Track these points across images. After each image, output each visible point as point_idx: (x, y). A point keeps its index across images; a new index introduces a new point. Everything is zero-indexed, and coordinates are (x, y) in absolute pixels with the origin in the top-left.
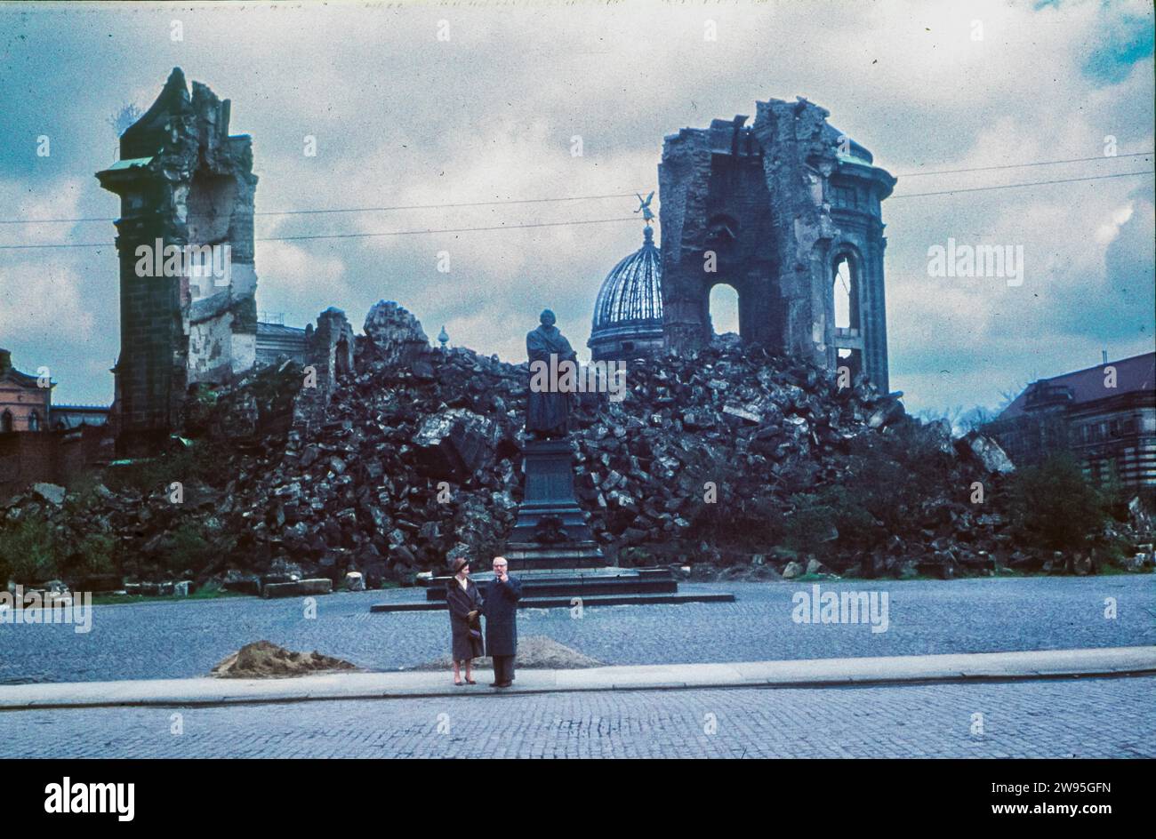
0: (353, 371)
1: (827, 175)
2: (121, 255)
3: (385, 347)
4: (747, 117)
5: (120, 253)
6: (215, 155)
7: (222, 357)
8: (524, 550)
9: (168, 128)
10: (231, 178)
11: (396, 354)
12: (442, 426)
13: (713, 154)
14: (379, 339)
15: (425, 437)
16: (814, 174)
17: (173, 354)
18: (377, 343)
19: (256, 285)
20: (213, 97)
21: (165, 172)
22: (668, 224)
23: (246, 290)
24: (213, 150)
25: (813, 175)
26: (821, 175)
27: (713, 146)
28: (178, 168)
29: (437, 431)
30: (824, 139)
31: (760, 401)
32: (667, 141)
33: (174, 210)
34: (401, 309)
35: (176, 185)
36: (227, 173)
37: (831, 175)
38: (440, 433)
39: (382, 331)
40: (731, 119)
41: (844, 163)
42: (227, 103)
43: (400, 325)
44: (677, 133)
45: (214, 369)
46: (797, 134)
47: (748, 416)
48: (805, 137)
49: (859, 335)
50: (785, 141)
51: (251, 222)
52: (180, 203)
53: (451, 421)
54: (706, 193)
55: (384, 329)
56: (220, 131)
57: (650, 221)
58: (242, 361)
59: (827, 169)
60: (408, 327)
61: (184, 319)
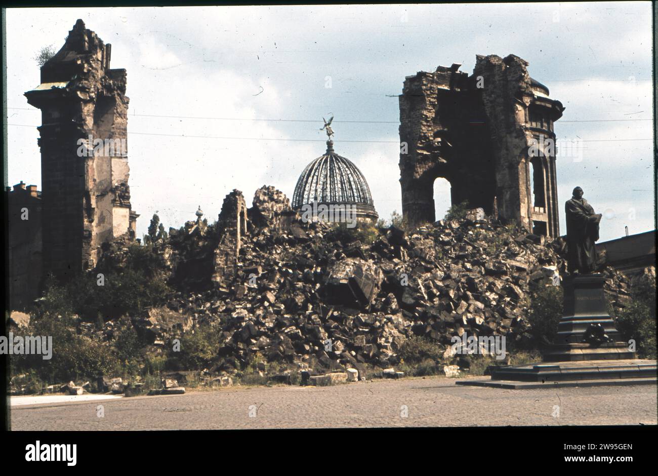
0: (248, 234)
1: (528, 105)
2: (42, 151)
3: (269, 216)
4: (460, 65)
5: (41, 150)
6: (102, 81)
7: (105, 224)
8: (581, 348)
9: (79, 62)
10: (113, 99)
11: (276, 221)
12: (348, 269)
13: (439, 90)
14: (264, 211)
15: (336, 278)
16: (520, 104)
17: (83, 222)
18: (263, 213)
19: (129, 175)
20: (100, 41)
21: (79, 93)
22: (408, 136)
23: (123, 177)
24: (101, 79)
25: (518, 104)
26: (523, 105)
27: (437, 83)
28: (87, 90)
29: (345, 273)
30: (526, 80)
31: (525, 255)
32: (406, 79)
33: (84, 120)
34: (277, 191)
35: (86, 102)
36: (110, 95)
37: (530, 105)
38: (347, 274)
39: (266, 205)
40: (449, 66)
41: (538, 97)
42: (109, 46)
43: (277, 202)
44: (416, 74)
45: (100, 233)
46: (508, 77)
47: (518, 264)
48: (514, 79)
49: (545, 212)
50: (499, 80)
51: (125, 129)
52: (89, 115)
53: (353, 266)
54: (434, 116)
55: (267, 204)
56: (105, 66)
57: (331, 136)
58: (120, 227)
59: (527, 101)
60: (283, 202)
61: (91, 197)
